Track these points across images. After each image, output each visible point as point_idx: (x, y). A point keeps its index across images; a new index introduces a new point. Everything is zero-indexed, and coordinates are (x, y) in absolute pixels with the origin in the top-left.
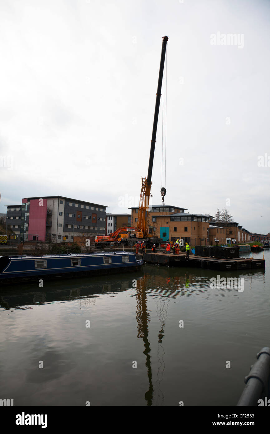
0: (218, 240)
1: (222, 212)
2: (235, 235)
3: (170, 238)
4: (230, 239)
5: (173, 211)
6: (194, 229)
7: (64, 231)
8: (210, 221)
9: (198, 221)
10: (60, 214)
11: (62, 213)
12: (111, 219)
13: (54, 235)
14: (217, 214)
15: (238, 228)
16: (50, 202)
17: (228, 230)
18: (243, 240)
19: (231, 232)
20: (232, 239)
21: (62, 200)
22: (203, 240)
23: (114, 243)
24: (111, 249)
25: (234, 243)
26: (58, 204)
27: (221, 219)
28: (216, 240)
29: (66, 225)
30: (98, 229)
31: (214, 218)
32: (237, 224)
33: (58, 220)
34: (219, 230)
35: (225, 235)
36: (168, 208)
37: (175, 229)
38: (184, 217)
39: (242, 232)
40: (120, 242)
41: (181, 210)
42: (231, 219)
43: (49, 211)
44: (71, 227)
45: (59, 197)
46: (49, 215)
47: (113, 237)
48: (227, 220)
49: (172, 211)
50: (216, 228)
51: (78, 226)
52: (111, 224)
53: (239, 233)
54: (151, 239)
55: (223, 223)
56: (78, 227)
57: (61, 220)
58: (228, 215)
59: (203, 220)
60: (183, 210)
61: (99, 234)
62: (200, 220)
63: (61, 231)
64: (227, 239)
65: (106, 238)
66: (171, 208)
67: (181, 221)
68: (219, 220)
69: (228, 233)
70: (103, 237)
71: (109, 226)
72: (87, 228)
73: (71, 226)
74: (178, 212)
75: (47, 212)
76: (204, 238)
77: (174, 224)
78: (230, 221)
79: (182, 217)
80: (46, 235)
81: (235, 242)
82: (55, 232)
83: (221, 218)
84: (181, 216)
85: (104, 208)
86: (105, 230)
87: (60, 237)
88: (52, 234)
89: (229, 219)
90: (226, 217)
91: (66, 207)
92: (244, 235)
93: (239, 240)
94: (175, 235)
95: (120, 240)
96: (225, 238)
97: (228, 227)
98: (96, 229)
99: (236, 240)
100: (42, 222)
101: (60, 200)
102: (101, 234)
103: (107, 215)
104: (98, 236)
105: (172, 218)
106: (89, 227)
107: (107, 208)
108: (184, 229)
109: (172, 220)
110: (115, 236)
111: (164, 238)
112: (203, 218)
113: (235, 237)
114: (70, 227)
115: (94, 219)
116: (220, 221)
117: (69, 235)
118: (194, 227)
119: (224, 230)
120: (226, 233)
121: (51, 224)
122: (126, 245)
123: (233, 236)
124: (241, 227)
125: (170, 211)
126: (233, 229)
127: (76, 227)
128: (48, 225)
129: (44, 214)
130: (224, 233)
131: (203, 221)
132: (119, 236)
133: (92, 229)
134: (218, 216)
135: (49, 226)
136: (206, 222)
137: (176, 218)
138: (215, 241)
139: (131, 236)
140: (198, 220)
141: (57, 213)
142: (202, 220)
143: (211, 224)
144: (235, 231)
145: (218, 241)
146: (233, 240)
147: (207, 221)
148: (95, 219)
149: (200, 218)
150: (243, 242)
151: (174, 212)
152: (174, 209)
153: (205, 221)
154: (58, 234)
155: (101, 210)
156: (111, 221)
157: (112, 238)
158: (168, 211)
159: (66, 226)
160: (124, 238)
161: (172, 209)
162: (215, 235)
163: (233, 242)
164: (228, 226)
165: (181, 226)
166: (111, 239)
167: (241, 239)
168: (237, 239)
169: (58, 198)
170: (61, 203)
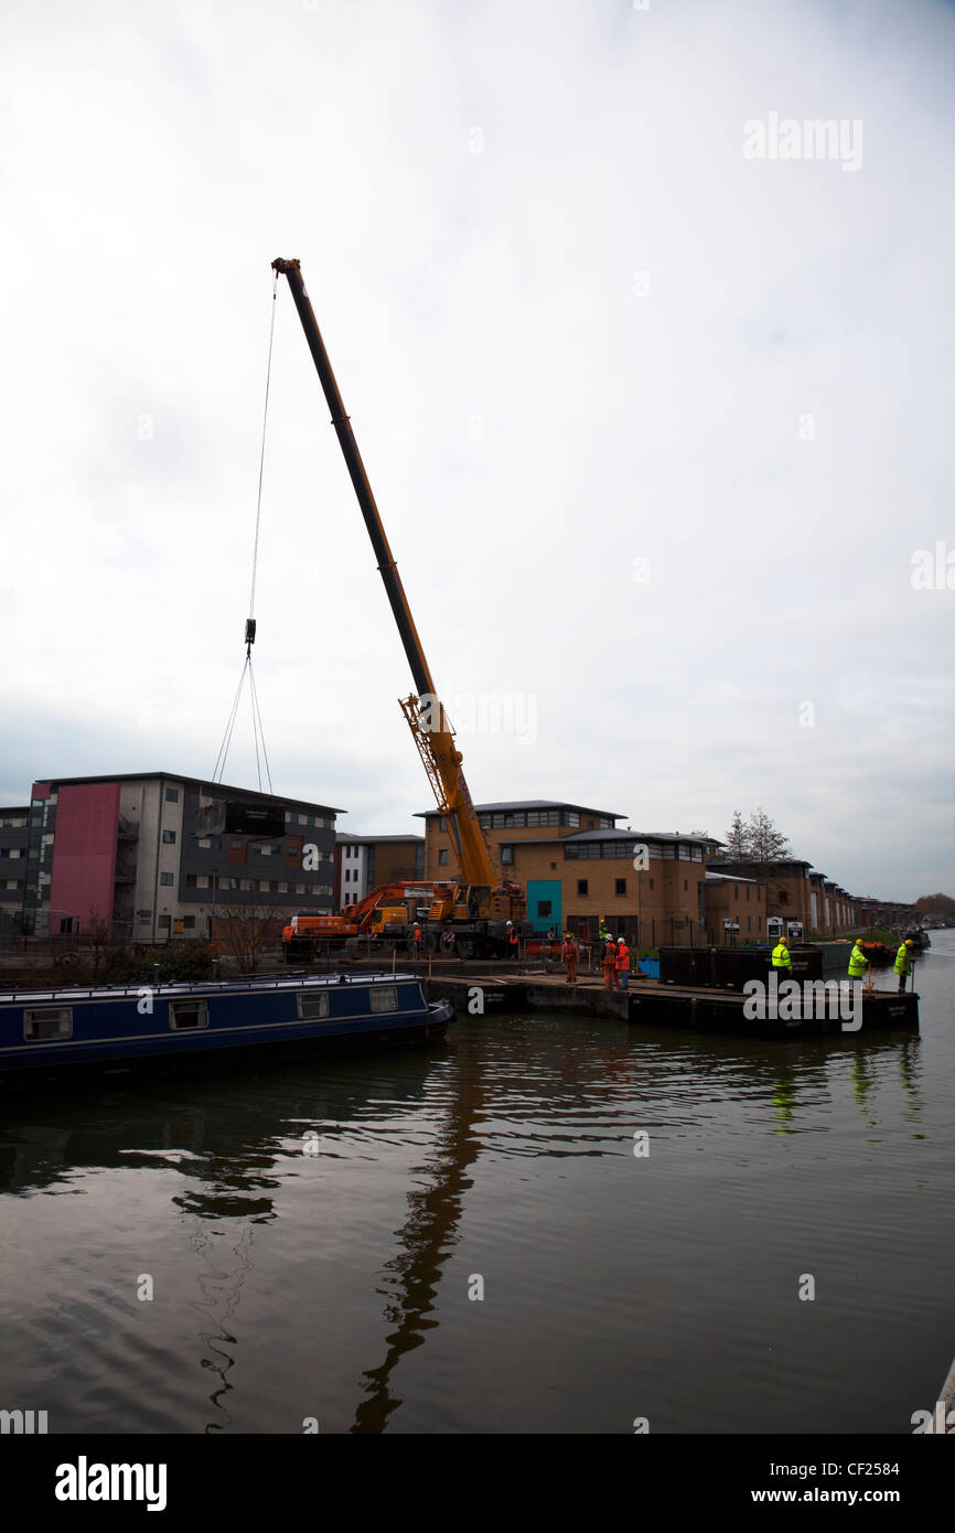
0: (736, 926)
1: (748, 823)
2: (800, 906)
3: (564, 921)
4: (780, 922)
5: (574, 822)
6: (652, 886)
7: (183, 898)
8: (707, 858)
9: (666, 858)
10: (168, 839)
11: (173, 834)
12: (356, 856)
13: (144, 914)
14: (733, 830)
15: (809, 883)
16: (129, 796)
17: (772, 886)
18: (828, 924)
19: (783, 897)
20: (786, 920)
21: (174, 787)
22: (680, 925)
23: (360, 942)
24: (340, 962)
25: (795, 934)
26: (161, 803)
27: (749, 851)
28: (727, 926)
29: (189, 877)
30: (306, 891)
31: (723, 845)
32: (806, 866)
33: (160, 860)
34: (742, 889)
35: (762, 906)
36: (556, 813)
37: (583, 887)
38: (613, 845)
39: (825, 894)
40: (380, 936)
41: (602, 820)
42: (783, 847)
43: (124, 827)
44: (206, 886)
45: (161, 778)
46: (127, 840)
47: (354, 921)
48: (770, 854)
49: (571, 824)
50: (729, 880)
51: (233, 881)
52: (356, 872)
53: (813, 898)
54: (491, 923)
55: (755, 865)
56: (234, 886)
57: (171, 858)
58: (774, 836)
59: (680, 852)
60: (612, 818)
61: (305, 910)
62: (672, 852)
63: (168, 901)
64: (770, 922)
65: (329, 924)
66: (566, 813)
67: (602, 857)
68: (741, 855)
69: (775, 899)
70: (318, 921)
71: (348, 879)
72: (265, 888)
73: (207, 879)
74: (592, 826)
75: (120, 830)
76: (687, 917)
77: (581, 869)
78: (781, 856)
79: (605, 845)
80: (116, 914)
81: (800, 933)
82: (147, 905)
83: (749, 846)
84: (601, 842)
85: (329, 814)
86: (331, 893)
87: (166, 921)
88: (137, 909)
89: (776, 850)
90: (767, 841)
91: (190, 813)
92: (833, 907)
93: (815, 924)
94: (584, 908)
95: (381, 932)
96: (764, 916)
97: (771, 879)
98: (301, 891)
99: (800, 925)
100: (102, 866)
101: (167, 785)
102: (314, 910)
103: (338, 839)
104: (299, 916)
105: (567, 847)
106: (274, 886)
107: (338, 814)
108: (613, 888)
109: (570, 857)
110: (363, 916)
111: (544, 920)
112: (680, 847)
113: (800, 915)
114: (202, 884)
115: (291, 855)
116: (745, 855)
117: (199, 912)
118: (651, 880)
119: (759, 889)
120: (768, 900)
121: (135, 874)
122: (402, 948)
123: (790, 911)
124: (822, 877)
125: (563, 822)
126: (790, 883)
127: (224, 886)
128: (122, 879)
129: (108, 838)
130: (759, 898)
131: (681, 858)
132: (376, 916)
133: (283, 890)
134: (737, 838)
135: (124, 884)
136: (693, 859)
137: (585, 847)
138: (727, 929)
139: (419, 914)
140: (666, 852)
141: (156, 836)
142: (677, 855)
143: (711, 868)
144: (799, 892)
145: (737, 930)
146: (790, 925)
147: (698, 859)
148: (295, 855)
149: (673, 847)
150: (831, 930)
151: (577, 826)
152: (577, 816)
153: (688, 859)
154: (160, 911)
155: (319, 823)
156: (353, 863)
157: (353, 922)
158: (557, 823)
159: (189, 879)
160: (395, 921)
161: (571, 814)
162: (726, 908)
163: (791, 933)
164: (772, 876)
165: (600, 874)
166: (348, 926)
167: (821, 920)
168: (807, 921)
169: (158, 782)
170: (172, 797)
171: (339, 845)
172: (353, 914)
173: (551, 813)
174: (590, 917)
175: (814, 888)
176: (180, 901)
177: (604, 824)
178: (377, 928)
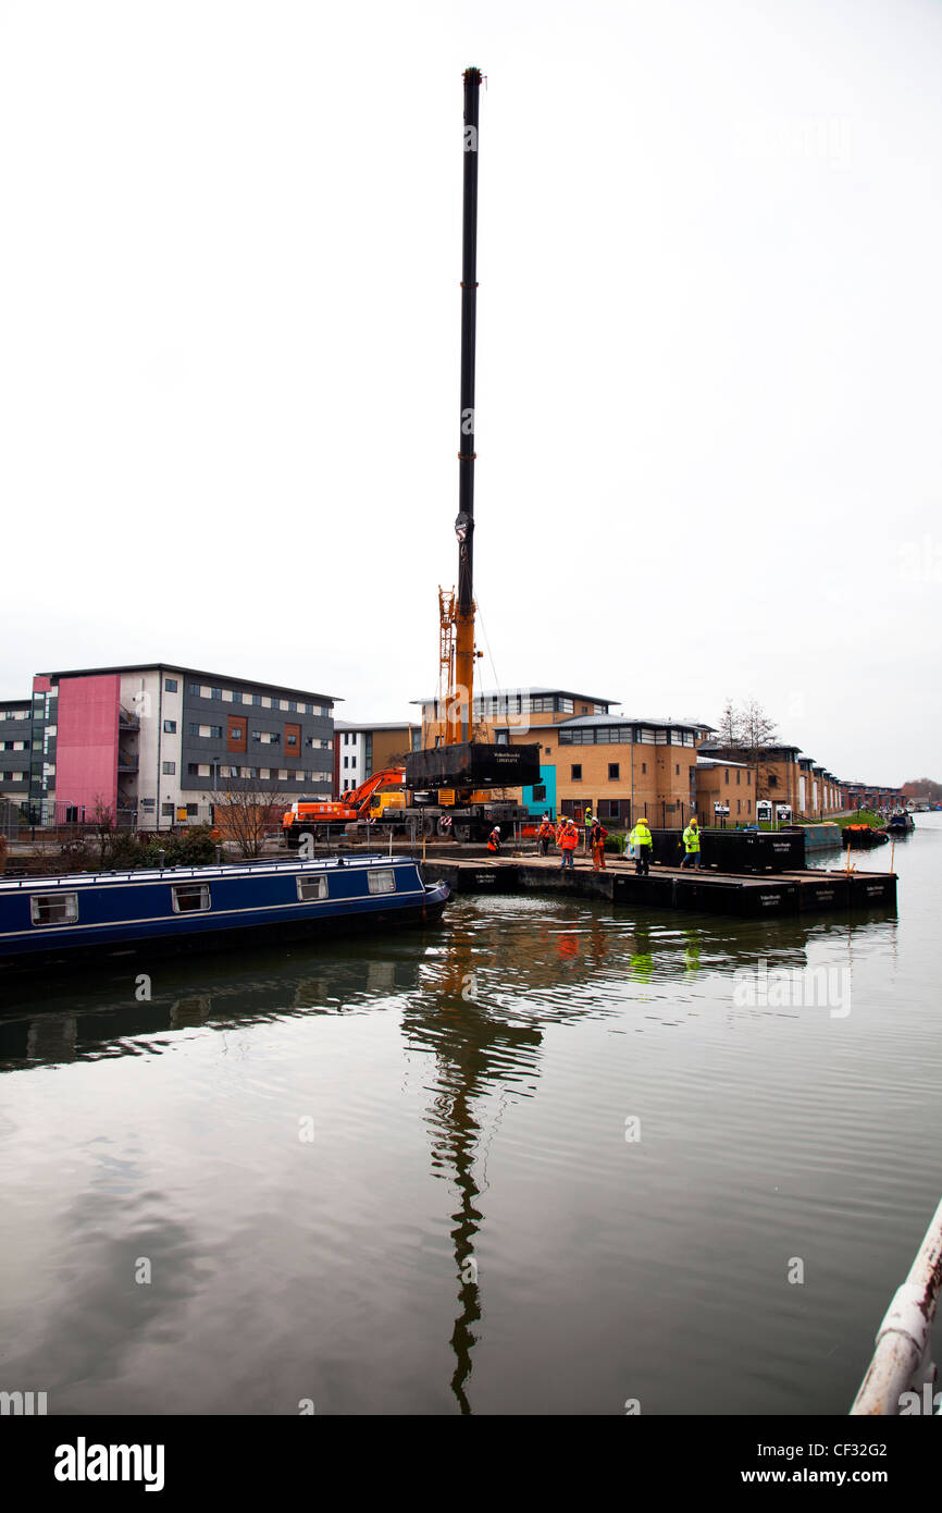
0: (726, 809)
1: (741, 711)
2: (788, 790)
3: (559, 804)
4: (770, 805)
5: (568, 706)
6: (644, 771)
7: (185, 786)
8: (699, 743)
9: (657, 743)
10: (169, 729)
11: (173, 725)
12: (354, 742)
13: (148, 802)
14: (725, 716)
15: (798, 767)
16: (129, 685)
17: (762, 771)
18: (815, 806)
19: (773, 781)
20: (775, 803)
21: (172, 677)
22: (671, 808)
23: (359, 827)
24: (341, 846)
25: (784, 817)
26: (161, 693)
27: (739, 737)
28: (717, 809)
29: (190, 765)
30: (306, 778)
31: (715, 731)
32: (795, 751)
33: (161, 751)
34: (733, 773)
35: (752, 790)
36: (551, 699)
37: (577, 772)
38: (607, 731)
39: (813, 778)
40: (378, 820)
41: (596, 706)
42: (771, 733)
43: (125, 718)
44: (208, 775)
45: (161, 669)
46: (128, 731)
47: (355, 806)
48: (761, 739)
49: (566, 711)
50: (720, 765)
51: (234, 769)
52: (354, 759)
53: (802, 782)
54: (487, 807)
55: (746, 750)
56: (235, 774)
57: (173, 748)
58: (764, 722)
59: (672, 738)
60: (605, 704)
61: (305, 796)
62: (665, 737)
63: (171, 789)
64: (760, 805)
65: (329, 809)
66: (560, 699)
67: (595, 743)
68: (732, 740)
69: (764, 783)
70: (318, 807)
71: (346, 766)
72: (265, 775)
73: (208, 768)
74: (586, 712)
75: (122, 720)
76: (678, 801)
77: (574, 754)
78: (771, 741)
79: (599, 731)
80: (120, 802)
81: (788, 816)
82: (151, 795)
83: (740, 733)
84: (595, 727)
85: (327, 702)
86: (330, 780)
87: (169, 809)
88: (140, 798)
89: (766, 735)
90: (757, 727)
91: (191, 703)
92: (820, 791)
93: (802, 807)
94: (577, 792)
95: (380, 816)
96: (753, 799)
97: (762, 764)
98: (300, 777)
99: (789, 808)
100: (104, 759)
101: (166, 676)
102: (313, 796)
103: (336, 727)
104: (299, 801)
105: (561, 733)
106: (274, 773)
107: (335, 703)
108: (606, 772)
109: (563, 742)
110: (362, 801)
111: (539, 804)
112: (672, 732)
113: (789, 798)
114: (204, 772)
115: (290, 743)
116: (736, 740)
117: (202, 800)
118: (644, 765)
119: (749, 773)
120: (757, 784)
121: (137, 764)
122: (400, 833)
123: (779, 794)
124: (810, 761)
125: (557, 708)
126: (779, 768)
127: (225, 773)
128: (126, 769)
129: (110, 730)
130: (749, 783)
131: (673, 743)
132: (374, 801)
133: (283, 776)
134: (729, 726)
135: (127, 774)
136: (685, 744)
137: (579, 732)
138: (717, 812)
139: (417, 799)
140: (658, 738)
141: (157, 726)
142: (669, 740)
143: (702, 753)
144: (788, 777)
145: (727, 813)
146: (779, 808)
147: (689, 743)
148: (294, 743)
149: (665, 732)
150: (818, 813)
151: (572, 712)
152: (571, 702)
153: (680, 744)
154: (163, 800)
155: (317, 711)
156: (352, 750)
157: (352, 808)
158: (552, 709)
159: (190, 769)
160: (394, 806)
161: (565, 701)
162: (717, 792)
163: (780, 816)
164: (762, 760)
165: (595, 759)
166: (347, 812)
167: (809, 804)
168: (796, 804)
169: (158, 672)
170: (171, 688)
171: (338, 733)
172: (352, 800)
173: (546, 700)
174: (584, 801)
175: (802, 773)
176: (182, 789)
177: (597, 709)
178: (376, 813)
